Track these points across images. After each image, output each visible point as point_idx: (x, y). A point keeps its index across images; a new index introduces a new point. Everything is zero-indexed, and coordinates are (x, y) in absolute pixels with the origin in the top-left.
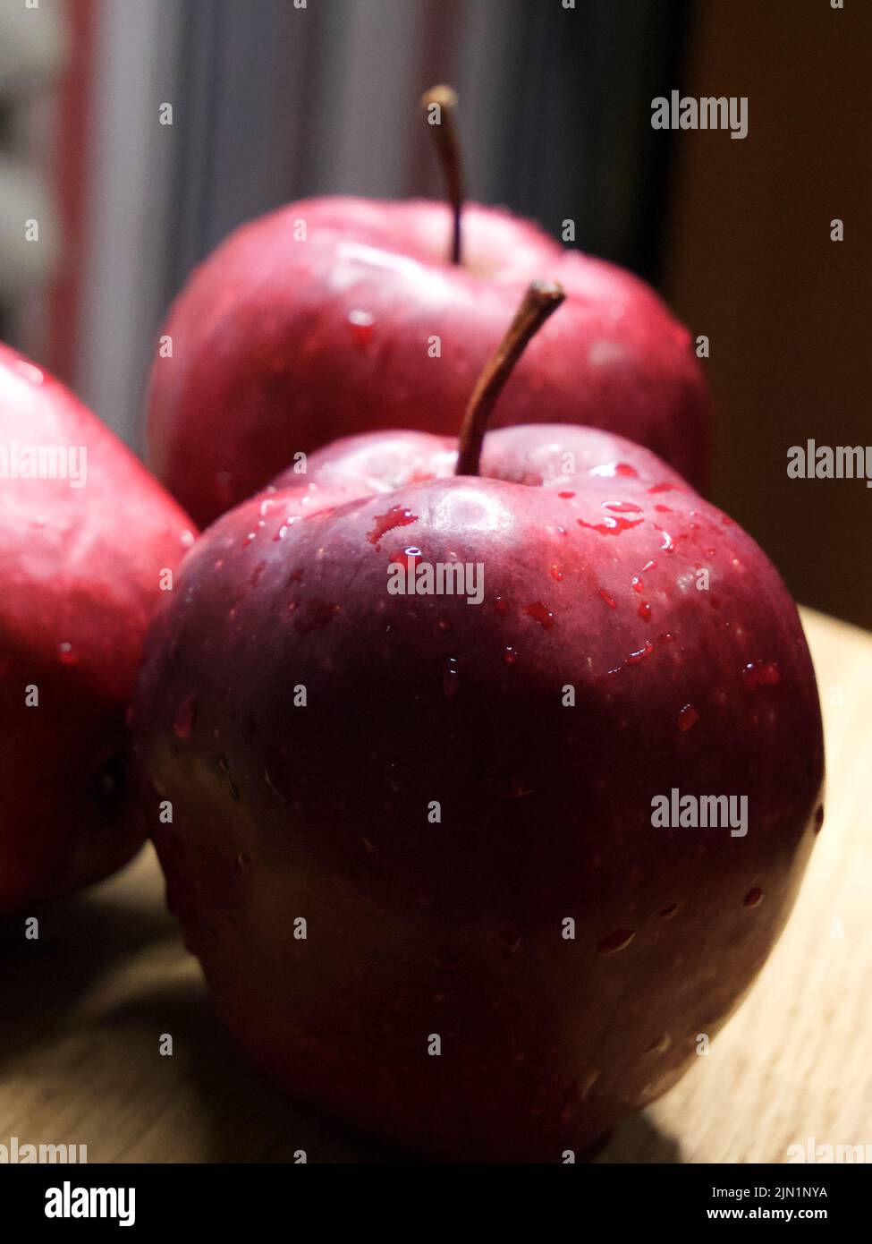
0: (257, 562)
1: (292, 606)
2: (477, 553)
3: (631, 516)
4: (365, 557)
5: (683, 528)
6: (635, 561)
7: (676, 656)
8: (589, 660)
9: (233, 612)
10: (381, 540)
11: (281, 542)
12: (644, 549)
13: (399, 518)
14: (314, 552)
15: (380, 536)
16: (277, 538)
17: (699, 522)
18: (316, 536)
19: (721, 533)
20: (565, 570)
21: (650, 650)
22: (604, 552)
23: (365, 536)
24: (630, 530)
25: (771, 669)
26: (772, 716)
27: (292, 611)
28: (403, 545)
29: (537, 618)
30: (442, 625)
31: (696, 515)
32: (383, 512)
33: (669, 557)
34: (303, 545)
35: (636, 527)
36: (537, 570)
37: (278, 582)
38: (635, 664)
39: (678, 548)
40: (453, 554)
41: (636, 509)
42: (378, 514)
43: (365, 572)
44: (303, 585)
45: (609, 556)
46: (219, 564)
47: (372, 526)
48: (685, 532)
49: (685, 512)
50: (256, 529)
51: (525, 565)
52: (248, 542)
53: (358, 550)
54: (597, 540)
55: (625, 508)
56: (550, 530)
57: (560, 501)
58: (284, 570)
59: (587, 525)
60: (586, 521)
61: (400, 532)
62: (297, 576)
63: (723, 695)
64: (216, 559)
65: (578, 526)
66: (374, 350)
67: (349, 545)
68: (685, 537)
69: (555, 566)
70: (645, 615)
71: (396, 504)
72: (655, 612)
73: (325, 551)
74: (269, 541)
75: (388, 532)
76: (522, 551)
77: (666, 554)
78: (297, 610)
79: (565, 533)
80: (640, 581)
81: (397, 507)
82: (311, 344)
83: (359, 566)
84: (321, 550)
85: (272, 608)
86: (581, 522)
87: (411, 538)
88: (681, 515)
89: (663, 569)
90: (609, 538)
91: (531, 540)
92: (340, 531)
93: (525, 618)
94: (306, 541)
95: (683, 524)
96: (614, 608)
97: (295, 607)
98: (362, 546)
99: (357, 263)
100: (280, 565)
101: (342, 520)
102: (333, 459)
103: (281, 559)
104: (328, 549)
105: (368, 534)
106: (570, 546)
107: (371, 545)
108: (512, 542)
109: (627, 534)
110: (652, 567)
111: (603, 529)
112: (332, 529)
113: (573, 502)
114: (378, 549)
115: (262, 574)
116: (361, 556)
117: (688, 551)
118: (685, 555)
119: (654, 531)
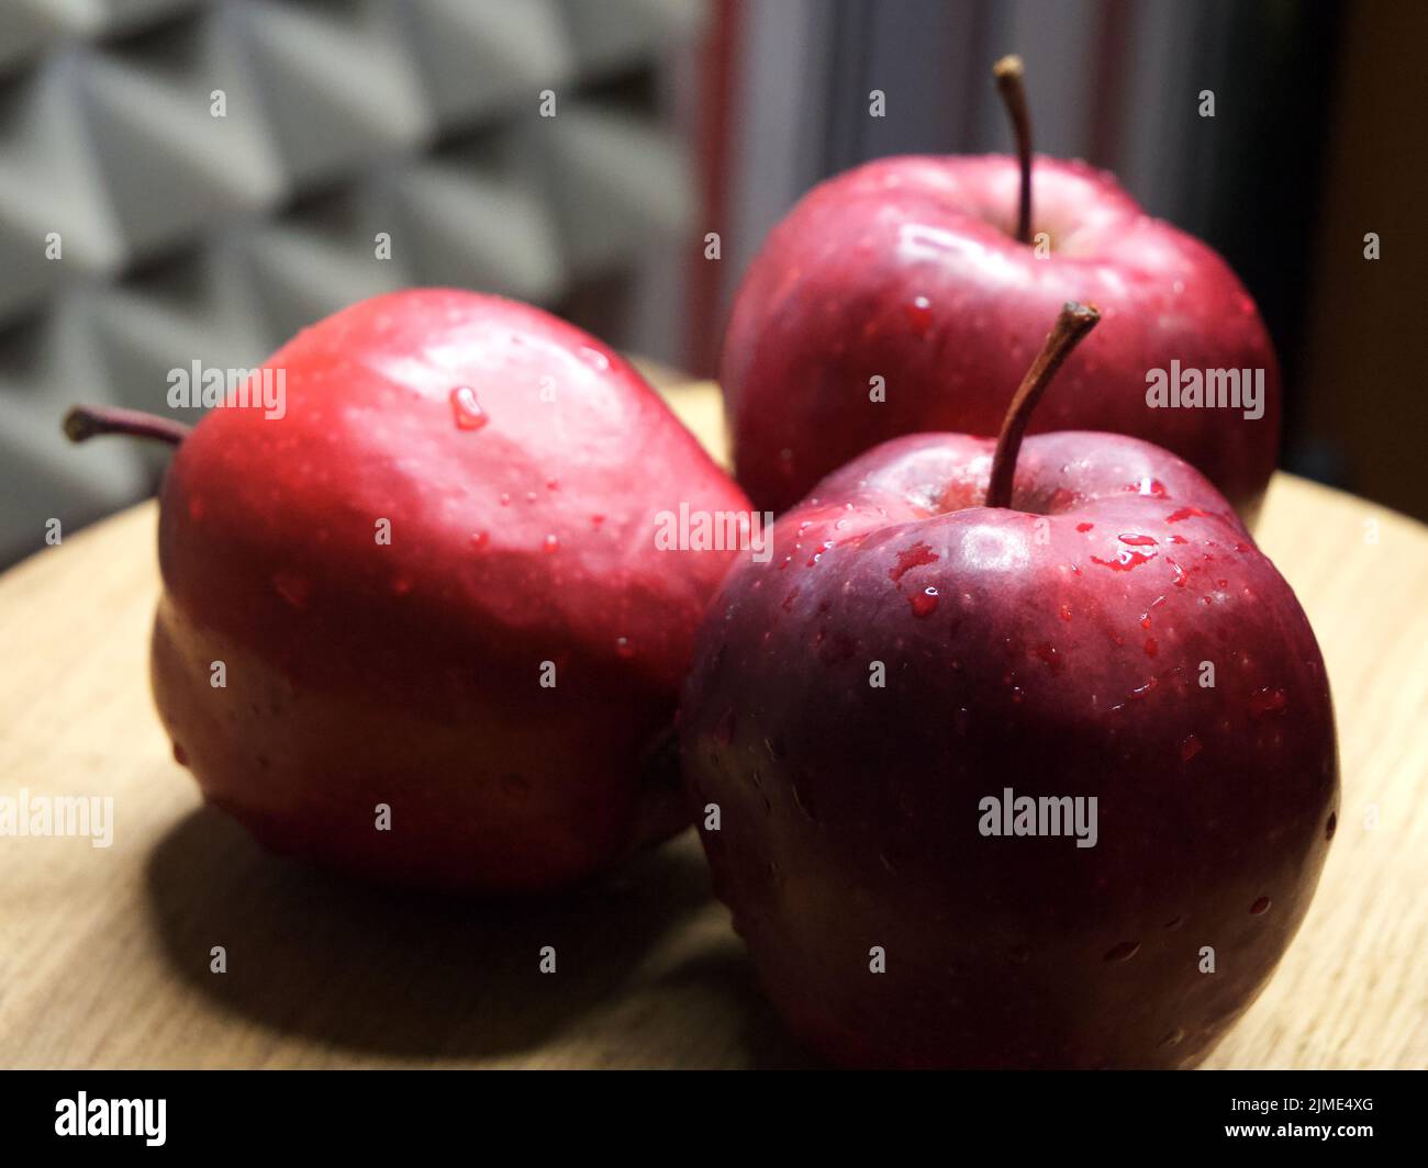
0: (792, 586)
1: (819, 637)
2: (990, 595)
3: (1146, 551)
4: (886, 595)
5: (1196, 559)
6: (1145, 596)
7: (1180, 689)
8: (1094, 697)
9: (767, 635)
10: (903, 577)
11: (814, 567)
12: (1154, 584)
13: (921, 555)
14: (842, 584)
15: (902, 574)
16: (811, 564)
17: (1212, 551)
18: (845, 568)
19: (1234, 562)
20: (1075, 609)
21: (1154, 684)
22: (1116, 589)
23: (887, 573)
24: (1143, 565)
25: (1278, 695)
26: (1277, 739)
27: (819, 642)
28: (922, 584)
29: (1045, 659)
30: (954, 665)
31: (1211, 544)
32: (907, 547)
33: (1180, 591)
34: (832, 576)
35: (1149, 562)
36: (1048, 611)
37: (808, 611)
38: (1140, 697)
39: (1189, 580)
40: (967, 595)
41: (1150, 542)
42: (901, 550)
43: (885, 610)
44: (830, 617)
45: (1120, 593)
46: (758, 584)
47: (895, 562)
48: (1197, 564)
49: (1200, 542)
50: (794, 551)
51: (1035, 606)
52: (786, 564)
53: (880, 585)
54: (1108, 577)
55: (1140, 541)
56: (1063, 569)
57: (1077, 533)
58: (814, 598)
59: (1100, 562)
60: (1099, 557)
61: (920, 571)
62: (824, 607)
63: (1227, 724)
64: (755, 580)
65: (1090, 563)
66: (930, 336)
67: (873, 580)
68: (1196, 569)
69: (1065, 607)
70: (1151, 651)
71: (920, 539)
72: (1161, 647)
73: (851, 585)
74: (804, 566)
75: (910, 571)
76: (1032, 593)
77: (1176, 588)
78: (823, 642)
79: (1078, 572)
80: (1148, 617)
81: (920, 544)
82: (870, 329)
83: (881, 603)
84: (848, 583)
85: (802, 637)
86: (1095, 560)
87: (929, 577)
88: (1195, 545)
89: (1172, 604)
90: (1122, 573)
91: (1042, 581)
92: (867, 565)
93: (1032, 658)
94: (835, 571)
95: (1197, 556)
96: (1121, 646)
97: (823, 638)
98: (885, 583)
99: (921, 241)
100: (811, 594)
101: (870, 553)
102: (876, 468)
103: (812, 587)
104: (855, 583)
105: (891, 570)
106: (1081, 585)
107: (892, 582)
108: (1024, 584)
109: (1138, 568)
110: (1162, 602)
111: (1116, 565)
112: (859, 563)
113: (1091, 536)
114: (899, 587)
115: (794, 600)
116: (883, 593)
117: (1199, 585)
118: (1195, 588)
119: (1168, 565)
